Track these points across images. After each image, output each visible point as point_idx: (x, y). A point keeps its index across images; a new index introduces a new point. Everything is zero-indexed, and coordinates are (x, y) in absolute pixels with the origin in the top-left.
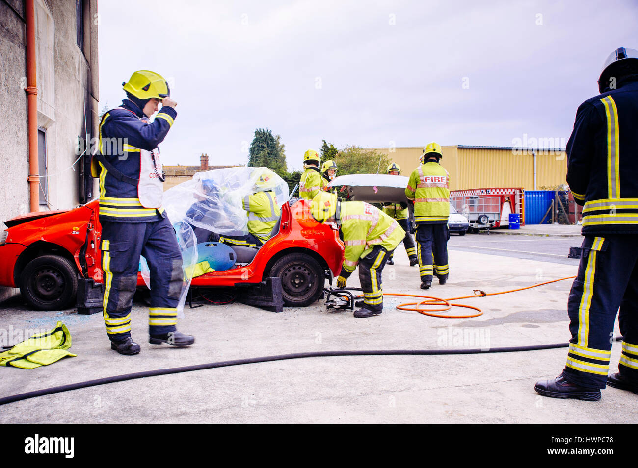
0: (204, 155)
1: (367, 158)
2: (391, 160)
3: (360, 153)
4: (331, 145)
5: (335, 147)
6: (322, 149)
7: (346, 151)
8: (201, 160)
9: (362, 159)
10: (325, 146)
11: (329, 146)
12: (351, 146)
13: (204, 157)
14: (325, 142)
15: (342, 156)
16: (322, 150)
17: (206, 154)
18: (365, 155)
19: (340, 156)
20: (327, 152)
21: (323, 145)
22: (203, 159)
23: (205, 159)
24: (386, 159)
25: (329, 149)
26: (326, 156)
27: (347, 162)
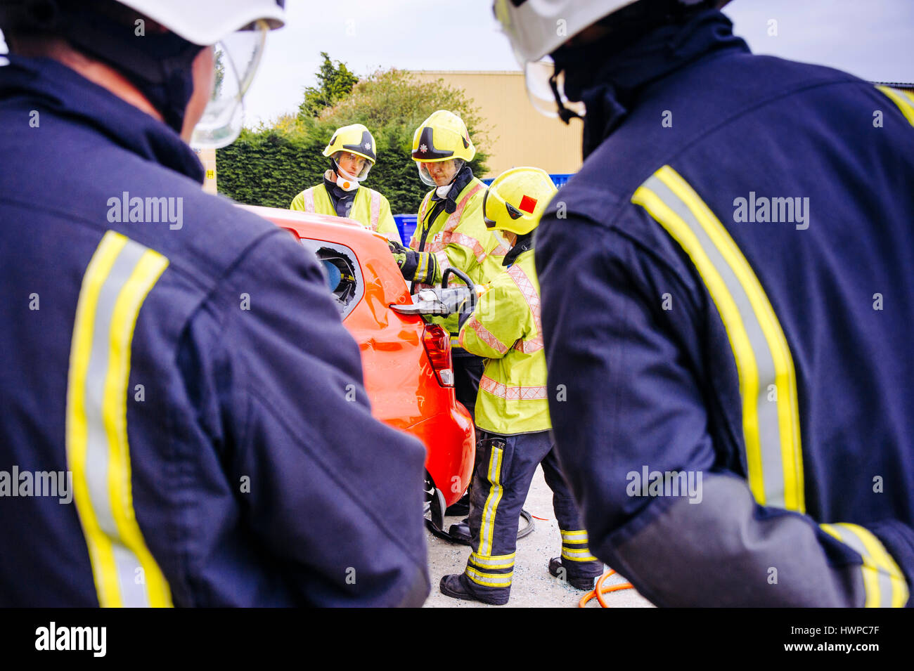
1: (422, 98)
2: (472, 100)
3: (408, 85)
4: (341, 65)
5: (349, 69)
6: (320, 72)
7: (375, 80)
9: (411, 100)
10: (328, 67)
11: (336, 67)
12: (386, 69)
14: (327, 58)
15: (368, 89)
16: (319, 76)
18: (418, 90)
19: (362, 89)
20: (333, 80)
21: (323, 64)
24: (461, 100)
25: (336, 74)
26: (328, 89)
27: (377, 105)
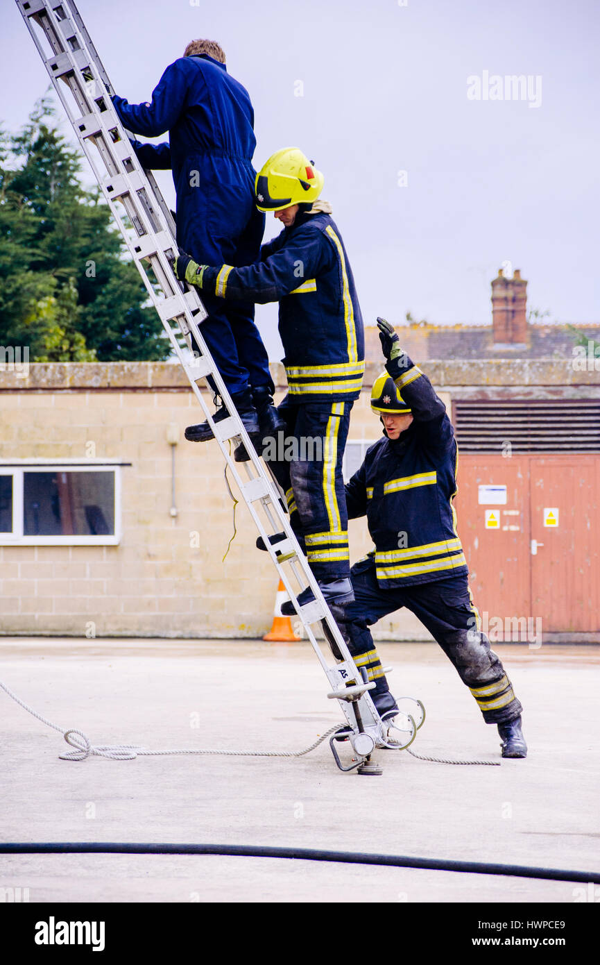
0: (509, 275)
8: (494, 300)
13: (506, 283)
17: (517, 272)
22: (501, 293)
23: (510, 294)
